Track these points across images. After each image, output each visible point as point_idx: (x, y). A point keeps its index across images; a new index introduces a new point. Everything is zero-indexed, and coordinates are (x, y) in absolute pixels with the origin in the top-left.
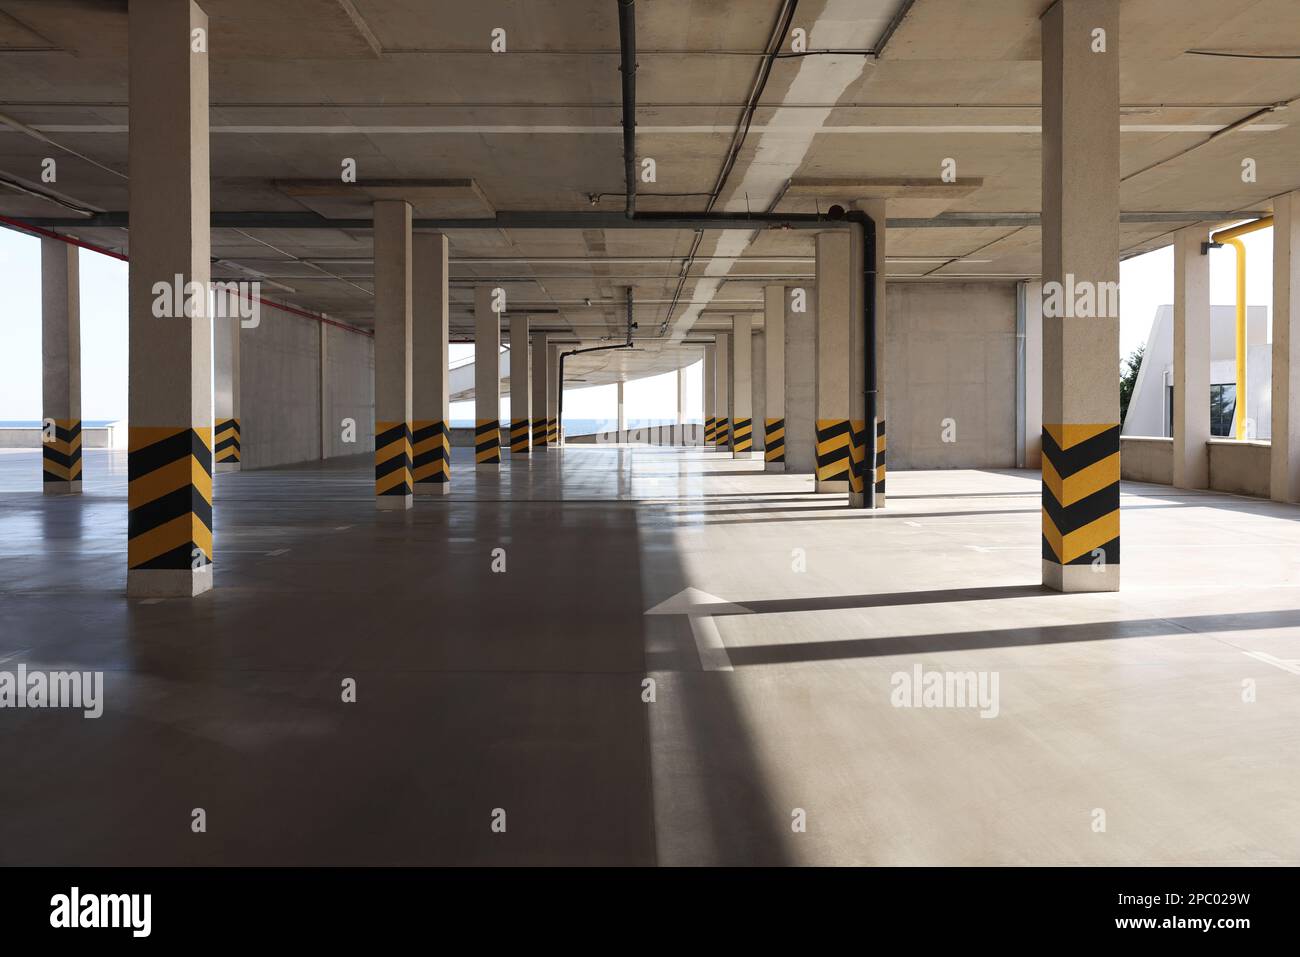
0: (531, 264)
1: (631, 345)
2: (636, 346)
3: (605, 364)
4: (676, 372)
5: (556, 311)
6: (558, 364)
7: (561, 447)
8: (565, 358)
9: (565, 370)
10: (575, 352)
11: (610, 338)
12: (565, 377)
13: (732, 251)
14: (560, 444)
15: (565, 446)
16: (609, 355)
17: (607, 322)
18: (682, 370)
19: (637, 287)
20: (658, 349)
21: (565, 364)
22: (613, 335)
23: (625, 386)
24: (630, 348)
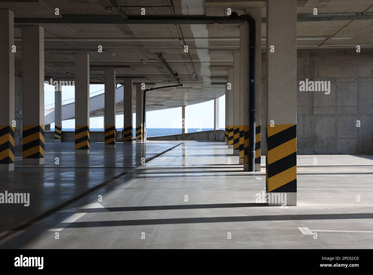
0: (99, 41)
1: (181, 85)
2: (184, 86)
3: (172, 96)
4: (213, 100)
5: (129, 67)
6: (143, 96)
7: (144, 142)
8: (147, 92)
9: (147, 99)
10: (152, 89)
11: (169, 81)
12: (147, 103)
13: (202, 35)
14: (143, 141)
15: (146, 141)
16: (173, 91)
17: (162, 72)
18: (216, 99)
19: (164, 53)
20: (200, 87)
21: (146, 95)
22: (170, 79)
23: (186, 108)
24: (181, 87)
